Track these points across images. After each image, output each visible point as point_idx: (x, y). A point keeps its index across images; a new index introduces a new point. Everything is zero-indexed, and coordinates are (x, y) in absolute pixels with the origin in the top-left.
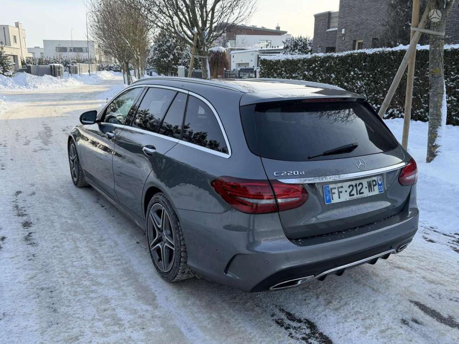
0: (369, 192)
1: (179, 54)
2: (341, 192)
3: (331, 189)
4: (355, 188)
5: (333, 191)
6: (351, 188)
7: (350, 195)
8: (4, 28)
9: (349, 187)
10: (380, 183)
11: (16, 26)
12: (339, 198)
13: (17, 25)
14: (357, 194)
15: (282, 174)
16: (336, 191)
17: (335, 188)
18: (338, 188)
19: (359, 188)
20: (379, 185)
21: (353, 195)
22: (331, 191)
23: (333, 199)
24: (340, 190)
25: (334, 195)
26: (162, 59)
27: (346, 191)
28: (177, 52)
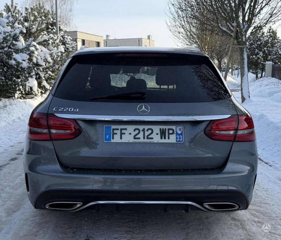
0: (161, 138)
1: (269, 51)
2: (124, 134)
3: (114, 130)
4: (142, 133)
5: (115, 132)
6: (137, 132)
7: (135, 138)
8: (139, 40)
9: (134, 131)
10: (179, 132)
11: (148, 39)
12: (121, 138)
13: (149, 37)
14: (144, 138)
15: (60, 110)
16: (118, 132)
17: (118, 129)
18: (121, 130)
19: (147, 133)
20: (177, 134)
21: (139, 138)
22: (113, 131)
23: (113, 138)
24: (123, 131)
25: (115, 135)
26: (251, 57)
27: (130, 134)
28: (267, 50)
